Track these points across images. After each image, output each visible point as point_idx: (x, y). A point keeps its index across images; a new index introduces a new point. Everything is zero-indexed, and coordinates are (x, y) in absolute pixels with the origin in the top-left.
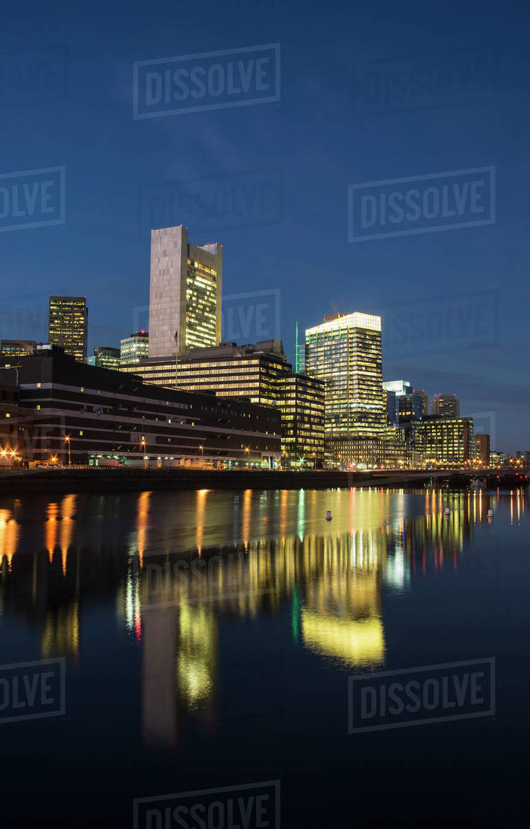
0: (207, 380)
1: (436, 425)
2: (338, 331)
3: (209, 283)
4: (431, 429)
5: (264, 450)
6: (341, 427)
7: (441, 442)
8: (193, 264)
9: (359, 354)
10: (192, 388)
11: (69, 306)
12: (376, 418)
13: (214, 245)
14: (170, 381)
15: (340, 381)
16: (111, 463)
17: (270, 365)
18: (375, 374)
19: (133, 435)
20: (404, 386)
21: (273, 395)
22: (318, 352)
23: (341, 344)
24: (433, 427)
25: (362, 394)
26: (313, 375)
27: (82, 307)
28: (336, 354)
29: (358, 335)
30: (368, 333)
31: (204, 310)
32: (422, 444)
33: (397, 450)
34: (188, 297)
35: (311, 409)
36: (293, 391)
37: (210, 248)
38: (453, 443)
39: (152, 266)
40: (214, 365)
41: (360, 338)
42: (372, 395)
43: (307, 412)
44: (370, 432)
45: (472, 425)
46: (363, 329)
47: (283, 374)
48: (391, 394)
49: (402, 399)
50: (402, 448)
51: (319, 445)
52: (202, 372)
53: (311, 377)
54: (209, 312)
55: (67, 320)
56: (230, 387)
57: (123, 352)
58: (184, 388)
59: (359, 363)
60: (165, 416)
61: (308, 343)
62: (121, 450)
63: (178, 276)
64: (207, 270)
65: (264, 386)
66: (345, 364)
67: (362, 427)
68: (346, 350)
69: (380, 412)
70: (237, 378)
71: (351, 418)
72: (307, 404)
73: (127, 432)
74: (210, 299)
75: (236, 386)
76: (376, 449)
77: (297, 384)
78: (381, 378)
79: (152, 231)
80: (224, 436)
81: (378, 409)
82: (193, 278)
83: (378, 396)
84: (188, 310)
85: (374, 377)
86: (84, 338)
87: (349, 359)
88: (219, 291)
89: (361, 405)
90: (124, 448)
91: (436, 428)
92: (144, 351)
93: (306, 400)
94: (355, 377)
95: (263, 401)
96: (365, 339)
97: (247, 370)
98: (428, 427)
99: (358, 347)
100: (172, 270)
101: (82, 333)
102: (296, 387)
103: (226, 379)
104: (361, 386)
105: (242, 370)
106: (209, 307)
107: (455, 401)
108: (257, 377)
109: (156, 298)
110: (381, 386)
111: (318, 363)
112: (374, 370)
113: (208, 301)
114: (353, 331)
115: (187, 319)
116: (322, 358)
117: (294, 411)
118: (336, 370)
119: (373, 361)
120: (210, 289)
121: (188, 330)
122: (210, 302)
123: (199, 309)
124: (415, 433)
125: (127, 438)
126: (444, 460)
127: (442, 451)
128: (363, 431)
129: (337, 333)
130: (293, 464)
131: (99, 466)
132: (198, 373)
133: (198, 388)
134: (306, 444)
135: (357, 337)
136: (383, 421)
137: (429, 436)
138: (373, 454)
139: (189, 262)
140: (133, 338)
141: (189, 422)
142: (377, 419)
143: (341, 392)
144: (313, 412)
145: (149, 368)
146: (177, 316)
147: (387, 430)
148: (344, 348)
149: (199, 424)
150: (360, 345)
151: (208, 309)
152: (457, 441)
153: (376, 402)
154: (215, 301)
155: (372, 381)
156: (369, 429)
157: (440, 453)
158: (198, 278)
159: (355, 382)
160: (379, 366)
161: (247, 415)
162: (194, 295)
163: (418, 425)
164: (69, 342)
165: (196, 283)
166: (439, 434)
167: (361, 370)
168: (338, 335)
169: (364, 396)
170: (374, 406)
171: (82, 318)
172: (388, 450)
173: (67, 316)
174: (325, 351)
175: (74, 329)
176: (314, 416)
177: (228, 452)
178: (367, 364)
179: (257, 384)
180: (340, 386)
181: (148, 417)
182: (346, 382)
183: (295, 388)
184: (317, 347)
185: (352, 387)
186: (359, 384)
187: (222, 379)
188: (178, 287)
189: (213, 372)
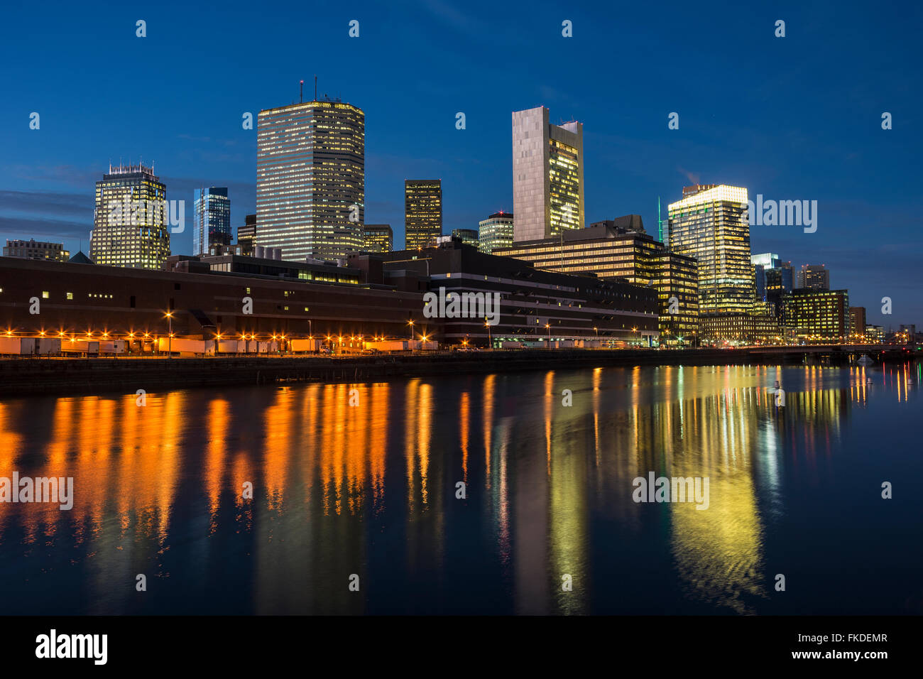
0: (581, 261)
1: (808, 299)
2: (703, 205)
3: (571, 162)
4: (803, 303)
5: (644, 329)
6: (709, 304)
7: (813, 316)
8: (554, 144)
9: (726, 228)
10: (567, 270)
11: (424, 189)
12: (745, 293)
13: (574, 123)
14: (544, 264)
15: (706, 256)
16: (513, 345)
17: (644, 245)
18: (743, 248)
19: (529, 318)
20: (772, 259)
21: (648, 274)
22: (682, 227)
23: (706, 218)
24: (804, 301)
25: (730, 269)
26: (677, 251)
27: (438, 189)
28: (701, 228)
29: (725, 209)
30: (734, 206)
31: (567, 190)
32: (793, 319)
33: (769, 326)
34: (551, 177)
35: (685, 287)
36: (667, 270)
37: (570, 127)
38: (827, 317)
39: (515, 148)
40: (588, 246)
41: (726, 211)
42: (740, 269)
43: (681, 290)
44: (740, 308)
45: (847, 297)
46: (729, 202)
47: (656, 253)
48: (760, 267)
49: (770, 273)
50: (773, 324)
51: (693, 323)
52: (577, 254)
53: (675, 253)
54: (571, 192)
55: (423, 203)
56: (605, 268)
57: (482, 233)
58: (558, 270)
59: (726, 237)
60: (555, 300)
61: (671, 218)
62: (520, 333)
63: (541, 157)
64: (568, 150)
65: (639, 266)
66: (712, 239)
67: (730, 303)
68: (712, 224)
69: (749, 287)
70: (612, 259)
71: (719, 293)
72: (681, 283)
73: (524, 316)
74: (572, 179)
75: (611, 267)
76: (746, 326)
77: (671, 263)
78: (749, 252)
79: (513, 113)
80: (607, 317)
81: (747, 284)
82: (556, 158)
83: (746, 270)
84: (552, 191)
85: (742, 251)
86: (440, 221)
87: (716, 234)
88: (581, 170)
89: (729, 280)
90: (523, 331)
91: (808, 302)
92: (503, 232)
93: (680, 279)
94: (723, 252)
95: (638, 280)
96: (732, 212)
97: (621, 251)
98: (799, 301)
99: (724, 220)
100: (534, 152)
101: (438, 216)
102: (671, 266)
103: (600, 260)
104: (729, 261)
105: (616, 251)
106: (571, 186)
107: (824, 271)
108: (632, 257)
109: (520, 180)
110: (750, 261)
111: (683, 239)
112: (741, 244)
113: (570, 180)
114: (718, 205)
115: (551, 200)
116: (687, 233)
117: (669, 290)
118: (702, 245)
119: (741, 234)
120: (572, 168)
121: (552, 211)
122: (573, 181)
123: (562, 189)
124: (785, 308)
125: (524, 321)
126: (817, 335)
127: (815, 325)
128: (731, 308)
129: (702, 207)
130: (669, 342)
131: (502, 348)
132: (571, 255)
133: (572, 269)
134: (681, 322)
135: (724, 211)
136: (751, 296)
137: (800, 311)
138: (744, 331)
139: (551, 143)
140: (492, 220)
141: (576, 304)
142: (746, 295)
143: (708, 268)
144: (687, 290)
145: (522, 252)
146: (541, 197)
147: (756, 304)
148: (709, 222)
149: (585, 306)
150: (727, 219)
151: (570, 189)
152: (831, 315)
153: (744, 277)
154: (577, 180)
155: (740, 255)
156: (738, 305)
157: (813, 328)
158: (560, 158)
159: (722, 257)
160: (747, 240)
161: (627, 296)
162: (557, 176)
163: (789, 299)
164: (426, 225)
165: (559, 163)
166: (811, 308)
167: (729, 245)
168: (703, 209)
169: (732, 271)
170: (742, 281)
171: (438, 201)
172: (759, 326)
173: (423, 199)
174: (689, 226)
175: (431, 212)
176: (688, 295)
177: (612, 332)
178: (734, 238)
179: (632, 265)
180: (707, 261)
181: (542, 301)
182: (712, 257)
183: (669, 267)
184: (681, 222)
185: (719, 262)
186: (726, 259)
187: (596, 260)
188: (541, 168)
189: (587, 253)
